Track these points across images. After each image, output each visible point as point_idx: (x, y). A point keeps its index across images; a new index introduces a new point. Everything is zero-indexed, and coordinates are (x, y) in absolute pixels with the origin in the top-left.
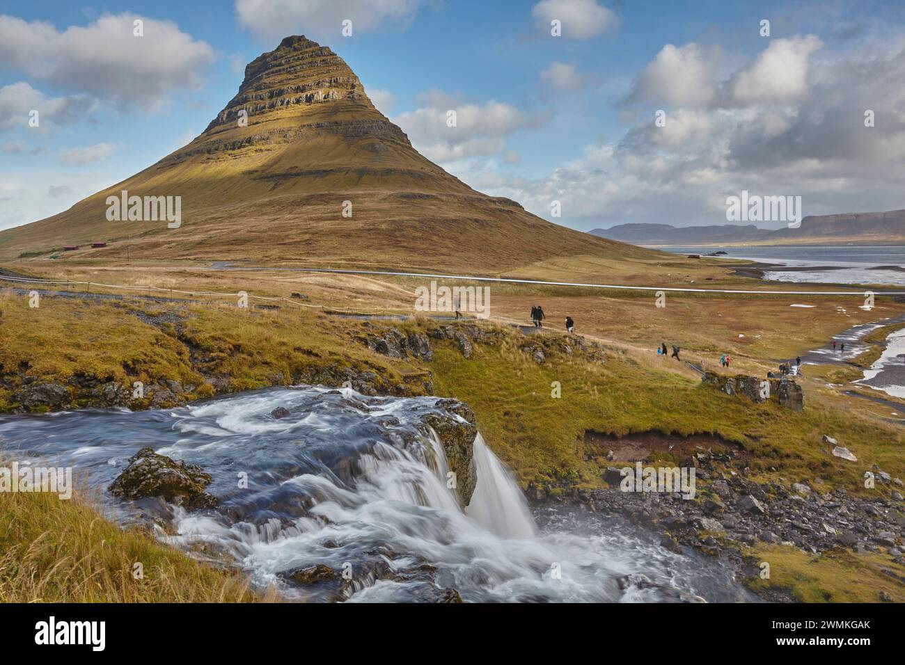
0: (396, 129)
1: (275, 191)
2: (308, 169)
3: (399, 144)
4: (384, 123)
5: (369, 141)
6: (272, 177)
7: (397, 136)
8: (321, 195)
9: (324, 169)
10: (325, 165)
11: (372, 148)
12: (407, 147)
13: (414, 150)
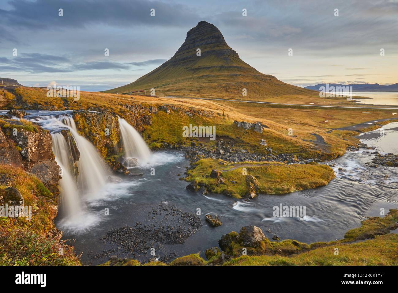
0: (234, 52)
1: (194, 74)
2: (205, 66)
3: (235, 57)
4: (230, 50)
5: (225, 57)
6: (193, 69)
7: (234, 54)
8: (207, 75)
9: (209, 66)
10: (210, 65)
11: (225, 59)
12: (237, 58)
13: (240, 59)
